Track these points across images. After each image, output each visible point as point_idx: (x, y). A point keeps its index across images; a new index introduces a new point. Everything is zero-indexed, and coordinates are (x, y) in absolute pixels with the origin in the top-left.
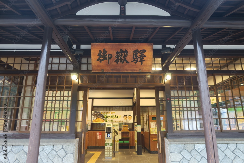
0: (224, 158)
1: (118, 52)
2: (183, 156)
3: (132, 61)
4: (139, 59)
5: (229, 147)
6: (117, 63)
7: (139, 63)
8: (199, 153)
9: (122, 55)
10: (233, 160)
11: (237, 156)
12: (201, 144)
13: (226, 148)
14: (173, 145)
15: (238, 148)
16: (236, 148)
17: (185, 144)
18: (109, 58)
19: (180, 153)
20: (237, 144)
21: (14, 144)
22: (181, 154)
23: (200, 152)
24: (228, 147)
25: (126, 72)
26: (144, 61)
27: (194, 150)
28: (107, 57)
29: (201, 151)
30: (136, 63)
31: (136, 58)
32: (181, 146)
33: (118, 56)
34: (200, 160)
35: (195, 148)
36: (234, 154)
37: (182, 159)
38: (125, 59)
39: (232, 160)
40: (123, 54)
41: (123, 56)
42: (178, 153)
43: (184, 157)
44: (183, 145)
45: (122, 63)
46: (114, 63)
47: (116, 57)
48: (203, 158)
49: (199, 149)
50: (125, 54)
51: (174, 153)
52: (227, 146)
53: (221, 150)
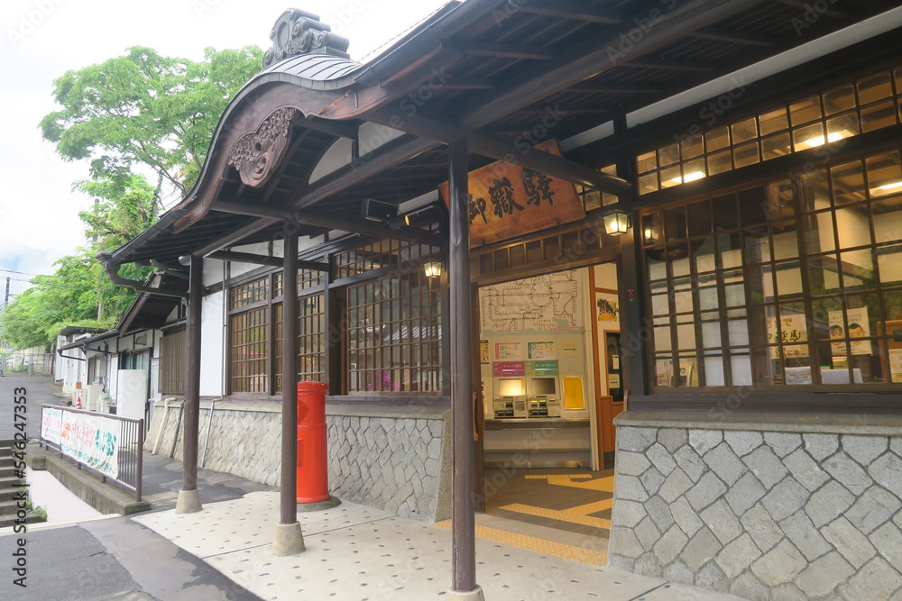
0: (781, 481)
1: (490, 188)
2: (650, 461)
3: (529, 203)
4: (541, 193)
5: (808, 446)
6: (501, 216)
7: (544, 203)
8: (699, 456)
9: (502, 193)
10: (813, 493)
11: (835, 479)
12: (709, 429)
13: (796, 450)
14: (627, 428)
15: (846, 453)
16: (838, 451)
17: (662, 428)
18: (483, 209)
19: (644, 452)
20: (844, 437)
21: (372, 415)
22: (646, 457)
23: (704, 455)
24: (803, 445)
25: (526, 232)
26: (553, 193)
27: (686, 447)
28: (477, 206)
29: (706, 453)
30: (537, 204)
31: (534, 192)
32: (649, 433)
33: (496, 198)
34: (699, 480)
35: (688, 439)
36: (823, 472)
37: (647, 470)
38: (512, 203)
39: (811, 490)
40: (503, 189)
41: (505, 195)
42: (639, 452)
43: (653, 466)
44: (656, 430)
45: (510, 213)
46: (496, 218)
47: (493, 203)
48: (711, 473)
49: (700, 446)
50: (506, 189)
51: (629, 451)
52: (800, 442)
53: (775, 454)
